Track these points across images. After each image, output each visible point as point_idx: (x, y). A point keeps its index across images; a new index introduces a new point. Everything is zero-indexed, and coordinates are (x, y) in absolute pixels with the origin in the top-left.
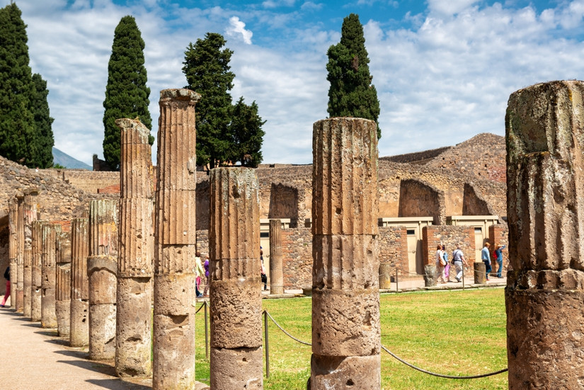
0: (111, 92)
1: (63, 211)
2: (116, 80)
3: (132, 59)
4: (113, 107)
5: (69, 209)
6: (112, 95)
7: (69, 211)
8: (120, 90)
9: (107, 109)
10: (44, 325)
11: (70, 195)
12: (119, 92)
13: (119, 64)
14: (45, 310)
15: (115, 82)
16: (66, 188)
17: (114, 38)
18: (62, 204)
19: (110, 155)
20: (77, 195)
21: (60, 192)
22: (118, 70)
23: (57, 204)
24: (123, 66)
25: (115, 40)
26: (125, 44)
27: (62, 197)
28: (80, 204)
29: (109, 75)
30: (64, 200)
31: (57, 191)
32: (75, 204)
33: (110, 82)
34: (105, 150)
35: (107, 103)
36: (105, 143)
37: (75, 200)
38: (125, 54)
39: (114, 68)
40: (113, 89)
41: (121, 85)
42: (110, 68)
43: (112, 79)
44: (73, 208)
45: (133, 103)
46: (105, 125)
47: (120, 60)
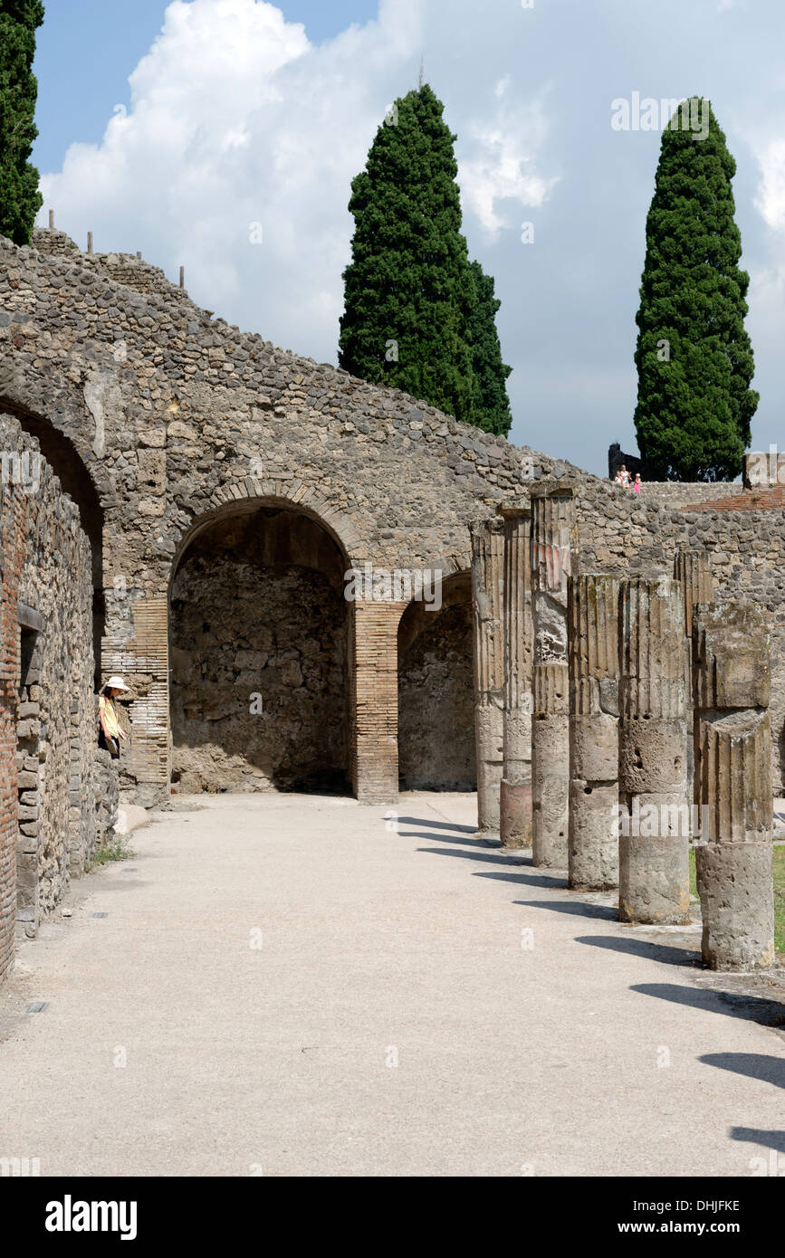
0: (656, 286)
1: (606, 561)
2: (667, 257)
3: (704, 202)
4: (660, 323)
5: (622, 554)
6: (659, 295)
7: (620, 561)
8: (677, 282)
9: (643, 332)
10: (630, 912)
11: (623, 514)
12: (673, 287)
13: (672, 218)
14: (632, 861)
15: (663, 264)
16: (613, 497)
17: (660, 153)
18: (601, 540)
19: (652, 440)
20: (642, 516)
21: (596, 508)
22: (670, 231)
23: (589, 542)
24: (682, 222)
25: (662, 159)
26: (687, 166)
27: (601, 521)
28: (650, 541)
29: (649, 245)
30: (608, 531)
31: (586, 505)
32: (637, 541)
33: (651, 263)
34: (640, 430)
35: (647, 313)
36: (640, 413)
37: (637, 530)
38: (687, 192)
39: (661, 226)
40: (659, 281)
41: (678, 270)
42: (652, 228)
43: (656, 254)
44: (630, 552)
45: (708, 313)
46: (640, 370)
47: (676, 207)
